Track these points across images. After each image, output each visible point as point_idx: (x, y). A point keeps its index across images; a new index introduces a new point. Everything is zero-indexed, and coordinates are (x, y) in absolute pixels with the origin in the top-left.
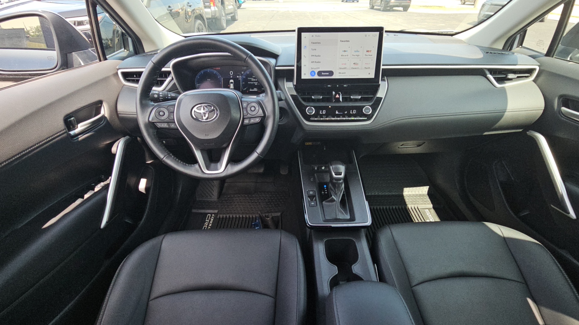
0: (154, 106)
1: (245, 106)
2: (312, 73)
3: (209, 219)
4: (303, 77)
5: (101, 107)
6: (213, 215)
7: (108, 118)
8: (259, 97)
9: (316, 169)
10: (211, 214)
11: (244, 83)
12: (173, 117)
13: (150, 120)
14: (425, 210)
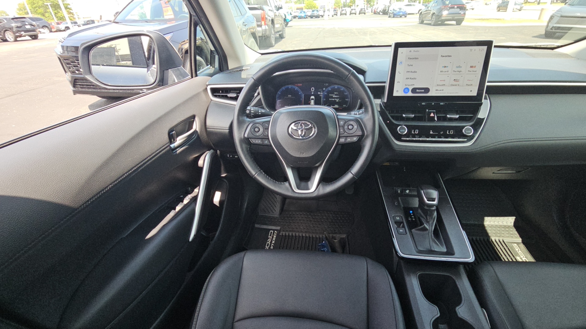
0: (250, 122)
1: (342, 124)
2: (406, 90)
3: (272, 236)
4: (395, 94)
5: (194, 121)
6: (276, 232)
7: (199, 132)
8: (351, 114)
9: (399, 192)
10: (274, 230)
11: (325, 100)
12: (267, 133)
13: (246, 136)
14: (513, 244)
